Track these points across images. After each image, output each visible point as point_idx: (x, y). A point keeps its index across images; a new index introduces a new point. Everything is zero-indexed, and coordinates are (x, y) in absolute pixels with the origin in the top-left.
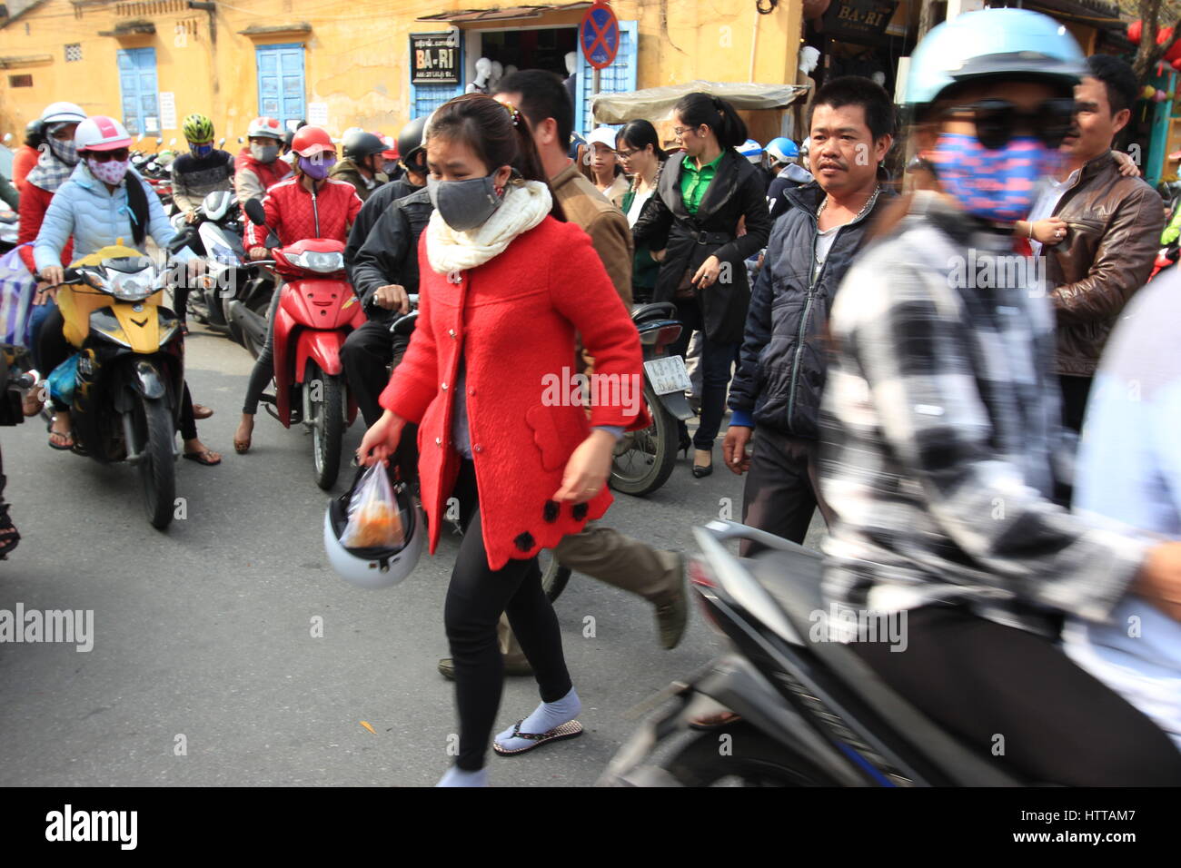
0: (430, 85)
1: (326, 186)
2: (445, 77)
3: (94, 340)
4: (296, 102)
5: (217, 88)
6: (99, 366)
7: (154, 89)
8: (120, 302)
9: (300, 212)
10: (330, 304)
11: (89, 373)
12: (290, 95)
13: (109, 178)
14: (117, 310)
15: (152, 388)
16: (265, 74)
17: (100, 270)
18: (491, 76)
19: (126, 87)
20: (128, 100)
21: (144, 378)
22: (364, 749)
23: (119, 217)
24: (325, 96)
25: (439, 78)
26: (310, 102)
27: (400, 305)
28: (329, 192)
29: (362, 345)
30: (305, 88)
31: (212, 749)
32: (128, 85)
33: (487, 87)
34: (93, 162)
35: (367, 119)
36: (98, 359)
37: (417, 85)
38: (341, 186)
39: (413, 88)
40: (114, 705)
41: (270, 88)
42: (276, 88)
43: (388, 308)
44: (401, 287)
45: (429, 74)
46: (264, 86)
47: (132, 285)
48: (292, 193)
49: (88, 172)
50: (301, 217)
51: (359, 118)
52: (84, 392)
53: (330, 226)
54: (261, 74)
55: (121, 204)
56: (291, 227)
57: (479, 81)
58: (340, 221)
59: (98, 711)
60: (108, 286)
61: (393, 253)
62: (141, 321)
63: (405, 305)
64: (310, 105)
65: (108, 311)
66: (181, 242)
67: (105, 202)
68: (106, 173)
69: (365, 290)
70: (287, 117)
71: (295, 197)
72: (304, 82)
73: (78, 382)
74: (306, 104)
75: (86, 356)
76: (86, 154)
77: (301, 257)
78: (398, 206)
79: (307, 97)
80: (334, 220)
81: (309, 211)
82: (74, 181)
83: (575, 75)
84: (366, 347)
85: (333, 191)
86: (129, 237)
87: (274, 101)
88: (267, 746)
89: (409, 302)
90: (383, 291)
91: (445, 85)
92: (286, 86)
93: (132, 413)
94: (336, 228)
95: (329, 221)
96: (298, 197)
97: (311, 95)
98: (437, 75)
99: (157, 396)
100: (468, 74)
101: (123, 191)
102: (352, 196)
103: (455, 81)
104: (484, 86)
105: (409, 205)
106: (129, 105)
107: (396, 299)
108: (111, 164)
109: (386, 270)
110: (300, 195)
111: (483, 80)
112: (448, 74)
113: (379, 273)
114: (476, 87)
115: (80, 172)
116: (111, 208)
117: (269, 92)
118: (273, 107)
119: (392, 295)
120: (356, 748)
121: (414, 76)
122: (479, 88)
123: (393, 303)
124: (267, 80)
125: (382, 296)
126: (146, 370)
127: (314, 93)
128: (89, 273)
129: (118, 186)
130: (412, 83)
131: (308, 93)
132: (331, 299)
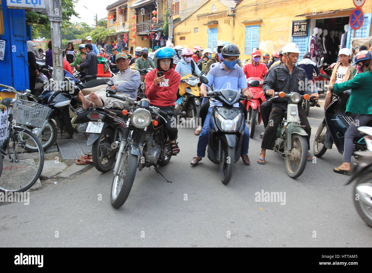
0: (298, 36)
1: (258, 64)
2: (303, 34)
3: (187, 94)
4: (256, 42)
5: (234, 39)
6: (188, 99)
7: (216, 40)
8: (191, 86)
9: (251, 71)
10: (256, 93)
11: (185, 100)
12: (254, 40)
13: (188, 61)
14: (191, 88)
15: (198, 103)
16: (248, 34)
17: (187, 80)
18: (318, 33)
19: (209, 39)
20: (209, 43)
21: (196, 101)
22: (260, 214)
23: (189, 69)
24: (265, 40)
25: (301, 34)
26: (260, 42)
27: (272, 95)
28: (259, 66)
29: (265, 105)
30: (259, 38)
31: (221, 206)
32: (210, 39)
33: (317, 37)
34: (185, 58)
35: (277, 47)
36: (187, 98)
37: (293, 37)
38: (262, 64)
39: (292, 38)
40: (198, 193)
41: (249, 39)
42: (250, 38)
43: (269, 95)
44: (273, 90)
45: (298, 33)
46: (247, 38)
47: (193, 83)
48: (250, 66)
49: (184, 60)
50: (252, 72)
51: (275, 47)
52: (184, 104)
53: (259, 74)
54: (246, 34)
55: (189, 66)
56: (249, 74)
57: (314, 35)
58: (261, 73)
59: (195, 194)
60: (189, 83)
61: (273, 81)
62: (196, 90)
63: (273, 95)
64: (260, 43)
65: (189, 88)
66: (202, 73)
67: (186, 66)
68: (188, 60)
69: (265, 90)
70: (253, 47)
71: (251, 67)
72: (259, 36)
73: (182, 102)
74: (259, 43)
75: (185, 97)
76: (184, 56)
77: (250, 81)
78: (274, 69)
79: (259, 41)
80: (260, 73)
81: (254, 70)
82: (181, 62)
83: (347, 32)
84: (266, 106)
85: (260, 65)
86: (191, 73)
87: (250, 42)
88: (235, 209)
89: (275, 94)
90: (268, 91)
91: (302, 36)
92: (253, 38)
93: (193, 109)
94: (260, 75)
95: (258, 73)
96: (252, 67)
97: (261, 40)
98: (300, 33)
99: (198, 105)
100: (310, 32)
101: (190, 64)
102: (265, 67)
103: (306, 35)
104: (316, 36)
105: (276, 69)
106: (209, 44)
107: (271, 94)
108: (189, 58)
109: (271, 86)
110: (252, 66)
111: (315, 35)
112: (304, 33)
113: (269, 86)
114: (313, 37)
115: (182, 60)
116: (188, 67)
117: (248, 40)
118: (249, 44)
119: (270, 92)
120: (257, 213)
121: (293, 34)
122: (314, 37)
123: (270, 95)
124: (248, 36)
125: (268, 92)
126: (196, 100)
127: (262, 40)
128: (185, 80)
129: (190, 63)
130: (292, 36)
131: (260, 40)
132: (256, 92)
